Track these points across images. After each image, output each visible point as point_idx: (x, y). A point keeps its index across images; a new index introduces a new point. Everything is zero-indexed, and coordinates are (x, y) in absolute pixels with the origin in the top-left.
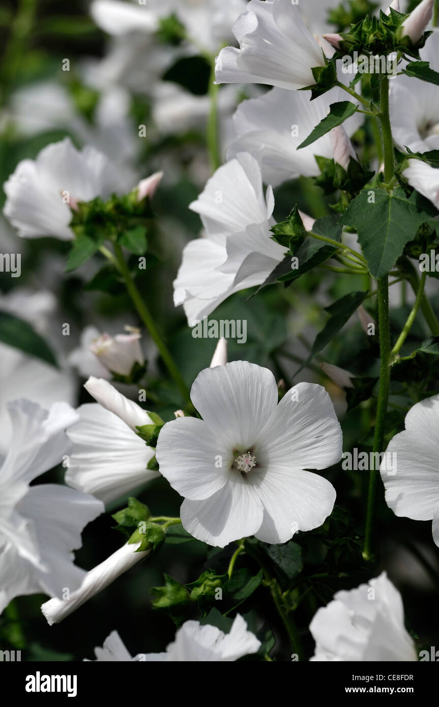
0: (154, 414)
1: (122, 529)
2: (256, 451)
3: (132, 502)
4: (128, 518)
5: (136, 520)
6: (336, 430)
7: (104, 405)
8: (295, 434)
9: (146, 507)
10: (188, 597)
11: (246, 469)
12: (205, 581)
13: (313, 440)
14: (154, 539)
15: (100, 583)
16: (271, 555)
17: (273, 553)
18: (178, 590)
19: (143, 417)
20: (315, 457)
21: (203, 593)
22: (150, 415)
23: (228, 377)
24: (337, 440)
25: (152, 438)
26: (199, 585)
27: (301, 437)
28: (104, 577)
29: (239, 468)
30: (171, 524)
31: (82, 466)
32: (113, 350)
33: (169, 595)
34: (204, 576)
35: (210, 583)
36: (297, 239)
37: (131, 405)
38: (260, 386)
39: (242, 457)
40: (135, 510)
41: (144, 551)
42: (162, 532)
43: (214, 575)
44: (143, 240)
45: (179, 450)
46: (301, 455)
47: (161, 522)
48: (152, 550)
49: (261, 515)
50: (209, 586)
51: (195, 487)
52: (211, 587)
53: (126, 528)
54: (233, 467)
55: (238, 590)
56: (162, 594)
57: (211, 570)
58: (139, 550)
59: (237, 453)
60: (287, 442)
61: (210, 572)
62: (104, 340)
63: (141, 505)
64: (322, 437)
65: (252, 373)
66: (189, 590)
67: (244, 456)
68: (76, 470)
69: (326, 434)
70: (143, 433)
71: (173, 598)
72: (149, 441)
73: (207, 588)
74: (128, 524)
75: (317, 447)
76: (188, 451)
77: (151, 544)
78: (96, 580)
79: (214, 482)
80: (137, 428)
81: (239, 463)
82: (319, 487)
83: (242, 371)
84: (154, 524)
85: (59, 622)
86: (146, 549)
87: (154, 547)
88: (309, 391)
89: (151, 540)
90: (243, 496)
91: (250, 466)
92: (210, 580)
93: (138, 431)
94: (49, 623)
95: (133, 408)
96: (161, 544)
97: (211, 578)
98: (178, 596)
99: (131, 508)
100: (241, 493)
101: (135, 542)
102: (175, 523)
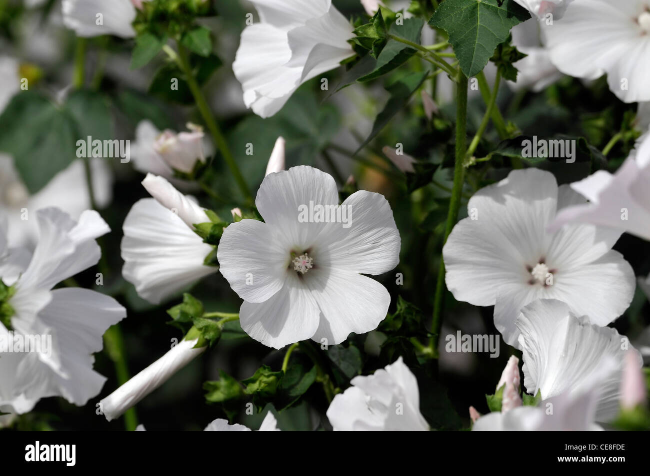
0: (212, 213)
1: (178, 325)
2: (313, 252)
3: (187, 298)
4: (183, 313)
5: (192, 317)
6: (393, 237)
7: (161, 202)
8: (353, 238)
9: (200, 303)
10: (241, 392)
11: (303, 270)
12: (259, 377)
13: (370, 245)
14: (210, 335)
15: (157, 380)
16: (331, 357)
17: (333, 355)
18: (232, 384)
19: (200, 215)
20: (371, 262)
21: (258, 389)
22: (207, 213)
23: (291, 182)
24: (393, 247)
25: (208, 236)
26: (254, 381)
27: (358, 242)
28: (162, 373)
29: (296, 269)
30: (226, 321)
31: (139, 260)
32: (176, 148)
33: (222, 389)
34: (259, 372)
35: (265, 379)
36: (380, 41)
37: (189, 204)
38: (321, 192)
39: (299, 258)
40: (190, 306)
41: (200, 347)
42: (218, 329)
43: (269, 371)
44: (208, 41)
45: (240, 251)
46: (358, 259)
47: (216, 318)
48: (209, 346)
49: (318, 318)
50: (265, 382)
51: (255, 288)
52: (266, 383)
53: (181, 323)
54: (290, 267)
55: (292, 387)
56: (216, 388)
57: (266, 366)
58: (196, 347)
59: (294, 254)
60: (345, 246)
61: (265, 368)
62: (167, 138)
63: (195, 301)
64: (379, 244)
65: (314, 179)
66: (244, 386)
67: (301, 257)
68: (134, 265)
69: (383, 241)
70: (200, 231)
71: (226, 392)
72: (206, 238)
73: (263, 385)
74: (183, 320)
75: (374, 253)
76: (248, 252)
77: (208, 341)
78: (154, 375)
79: (272, 284)
80: (195, 225)
81: (297, 264)
82: (374, 291)
83: (305, 176)
84: (210, 321)
85: (117, 418)
86: (203, 345)
87: (211, 344)
88: (368, 199)
89: (207, 337)
90: (300, 297)
91: (306, 267)
92: (265, 376)
93: (195, 229)
94: (107, 418)
95: (190, 206)
96: (217, 340)
97: (266, 374)
98: (232, 391)
99: (186, 304)
100: (297, 294)
101: (192, 339)
102: (231, 320)
